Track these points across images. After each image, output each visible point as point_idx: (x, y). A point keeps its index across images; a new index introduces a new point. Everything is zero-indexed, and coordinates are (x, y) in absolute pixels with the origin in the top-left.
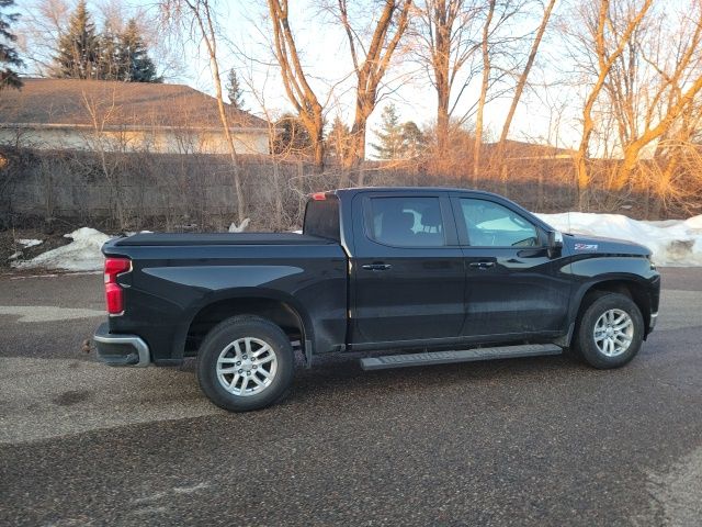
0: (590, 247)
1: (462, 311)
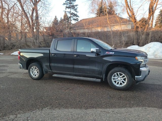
0: (111, 53)
1: (73, 67)
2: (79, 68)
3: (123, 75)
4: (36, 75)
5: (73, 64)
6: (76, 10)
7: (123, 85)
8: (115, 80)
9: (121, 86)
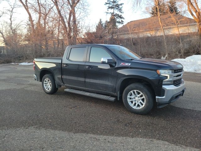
0: (127, 64)
1: (84, 81)
2: (90, 82)
3: (141, 94)
4: (49, 89)
5: (85, 78)
6: (120, 10)
7: (141, 107)
8: (131, 100)
9: (138, 108)
